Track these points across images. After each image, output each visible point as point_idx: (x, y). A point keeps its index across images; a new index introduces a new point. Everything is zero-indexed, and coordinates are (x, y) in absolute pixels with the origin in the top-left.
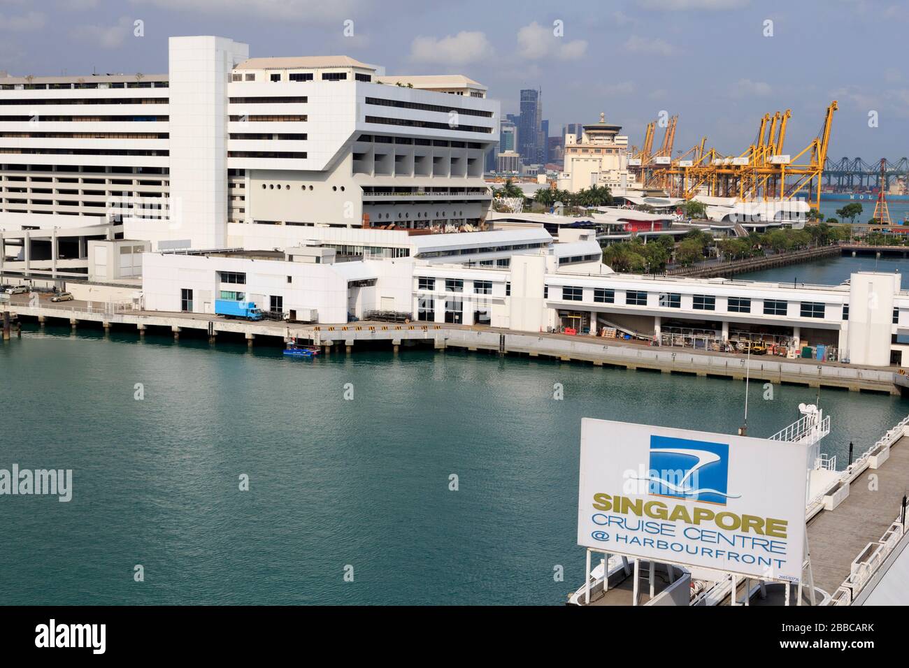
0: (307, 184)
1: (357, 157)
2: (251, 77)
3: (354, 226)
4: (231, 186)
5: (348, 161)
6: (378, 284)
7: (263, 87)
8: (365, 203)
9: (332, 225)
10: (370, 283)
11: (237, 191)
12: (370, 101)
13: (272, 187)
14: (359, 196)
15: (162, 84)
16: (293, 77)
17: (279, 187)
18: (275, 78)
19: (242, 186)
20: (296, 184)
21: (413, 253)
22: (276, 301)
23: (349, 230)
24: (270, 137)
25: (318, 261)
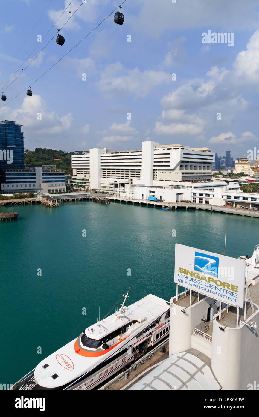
0: (170, 172)
1: (181, 166)
2: (159, 149)
3: (180, 181)
4: (154, 172)
5: (179, 167)
6: (184, 194)
7: (161, 151)
8: (182, 176)
9: (175, 181)
10: (182, 194)
11: (155, 174)
12: (184, 154)
13: (162, 173)
14: (181, 175)
15: (141, 152)
16: (167, 149)
17: (164, 173)
18: (164, 149)
19: (156, 172)
20: (167, 172)
21: (192, 187)
22: (161, 197)
23: (178, 182)
24: (162, 162)
25: (170, 189)
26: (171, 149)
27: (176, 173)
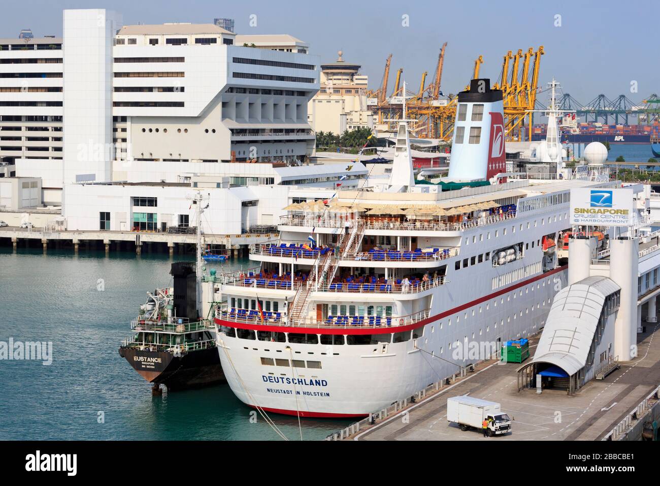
0: (182, 127)
1: (224, 105)
2: (133, 41)
3: (223, 161)
4: (115, 130)
5: (219, 108)
6: (259, 204)
7: (143, 49)
8: (232, 142)
9: (205, 161)
10: (253, 203)
11: (120, 134)
12: (236, 60)
13: (151, 130)
14: (228, 137)
15: (58, 46)
16: (169, 41)
17: (157, 130)
18: (154, 42)
19: (124, 130)
20: (172, 127)
21: (277, 181)
22: (184, 219)
23: (220, 164)
24: (150, 89)
25: (218, 185)
26: (184, 41)
27: (207, 131)
